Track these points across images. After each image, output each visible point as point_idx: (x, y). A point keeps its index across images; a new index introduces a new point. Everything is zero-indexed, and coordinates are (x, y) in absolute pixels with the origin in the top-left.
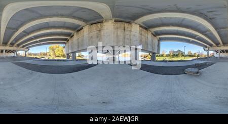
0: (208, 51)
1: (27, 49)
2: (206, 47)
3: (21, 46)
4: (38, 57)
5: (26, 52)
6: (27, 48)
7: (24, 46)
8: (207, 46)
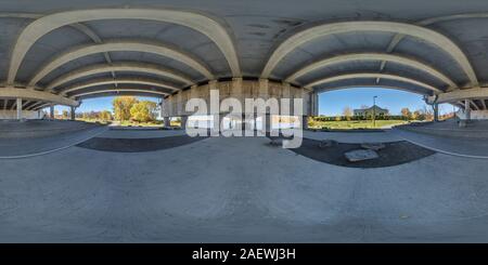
0: (435, 104)
1: (76, 103)
2: (430, 93)
3: (64, 92)
4: (102, 121)
5: (73, 107)
6: (77, 99)
7: (69, 95)
8: (433, 90)
